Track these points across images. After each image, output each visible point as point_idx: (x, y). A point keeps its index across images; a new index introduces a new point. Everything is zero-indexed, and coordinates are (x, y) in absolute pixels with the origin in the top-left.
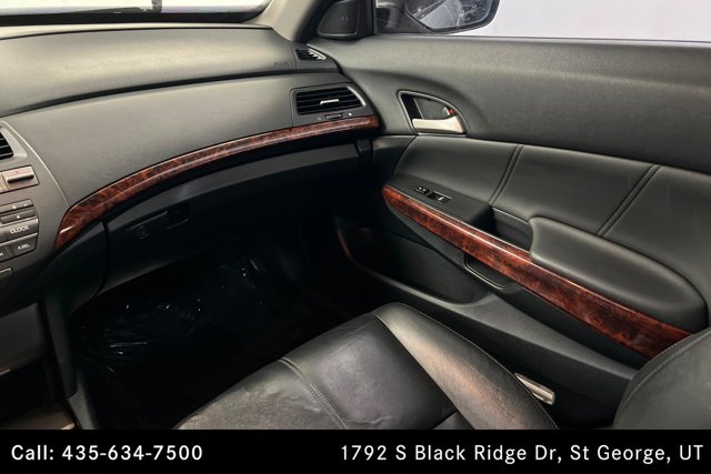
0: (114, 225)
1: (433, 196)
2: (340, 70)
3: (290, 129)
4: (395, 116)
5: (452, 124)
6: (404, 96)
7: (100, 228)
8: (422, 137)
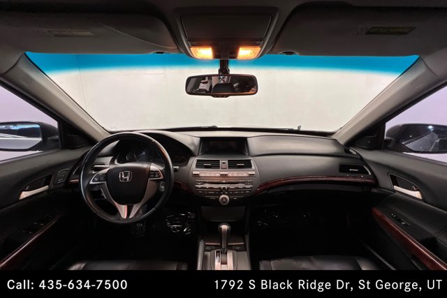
0: (270, 192)
1: (400, 221)
2: (361, 158)
3: (335, 177)
4: (385, 182)
5: (417, 194)
6: (391, 176)
7: (266, 192)
8: (397, 194)
